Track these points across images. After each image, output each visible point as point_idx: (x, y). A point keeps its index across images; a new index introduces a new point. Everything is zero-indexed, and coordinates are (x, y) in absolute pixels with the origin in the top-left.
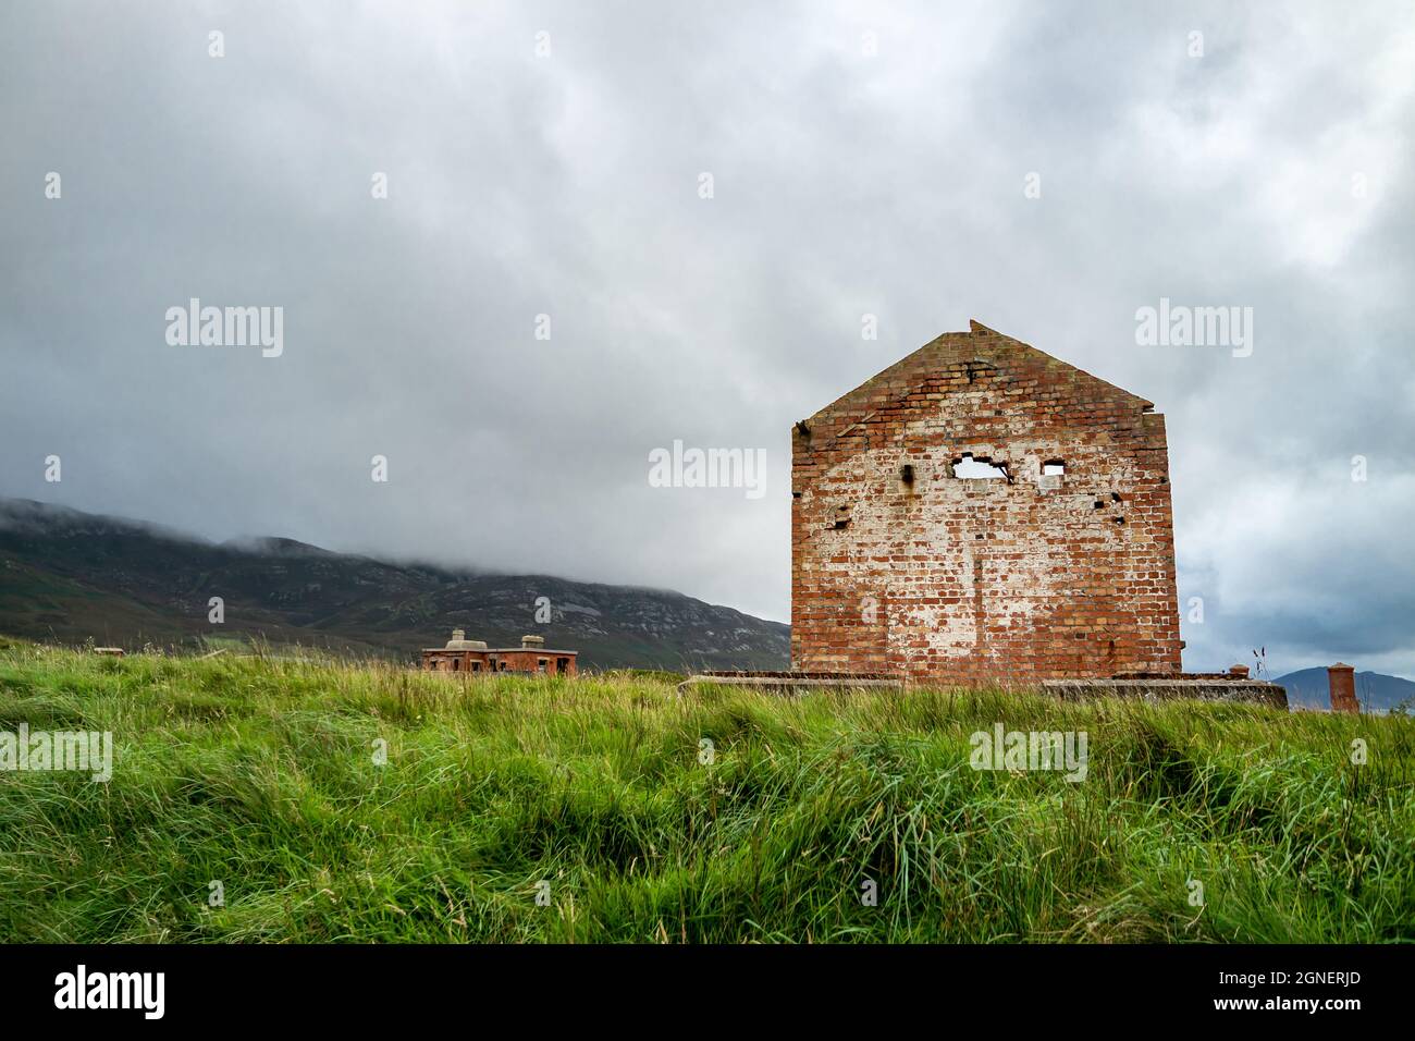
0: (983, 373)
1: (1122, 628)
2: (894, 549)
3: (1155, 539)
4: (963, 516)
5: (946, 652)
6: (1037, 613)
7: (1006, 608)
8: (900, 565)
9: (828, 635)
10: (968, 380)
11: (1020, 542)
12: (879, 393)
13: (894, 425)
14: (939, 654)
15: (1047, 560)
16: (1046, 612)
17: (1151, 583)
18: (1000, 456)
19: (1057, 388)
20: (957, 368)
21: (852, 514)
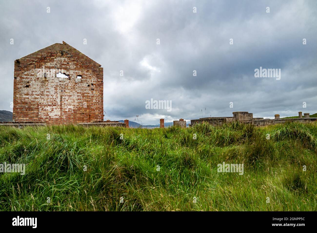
0: (65, 54)
1: (92, 112)
2: (41, 93)
3: (100, 94)
4: (58, 86)
5: (53, 117)
6: (74, 108)
7: (67, 107)
8: (42, 97)
9: (23, 113)
10: (61, 55)
11: (71, 93)
12: (39, 55)
13: (42, 63)
14: (51, 117)
15: (77, 97)
16: (76, 108)
17: (98, 103)
18: (67, 73)
19: (81, 59)
20: (59, 52)
21: (30, 84)
